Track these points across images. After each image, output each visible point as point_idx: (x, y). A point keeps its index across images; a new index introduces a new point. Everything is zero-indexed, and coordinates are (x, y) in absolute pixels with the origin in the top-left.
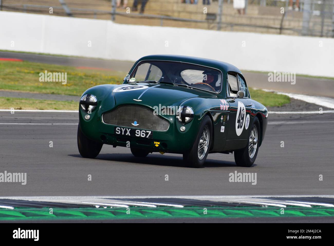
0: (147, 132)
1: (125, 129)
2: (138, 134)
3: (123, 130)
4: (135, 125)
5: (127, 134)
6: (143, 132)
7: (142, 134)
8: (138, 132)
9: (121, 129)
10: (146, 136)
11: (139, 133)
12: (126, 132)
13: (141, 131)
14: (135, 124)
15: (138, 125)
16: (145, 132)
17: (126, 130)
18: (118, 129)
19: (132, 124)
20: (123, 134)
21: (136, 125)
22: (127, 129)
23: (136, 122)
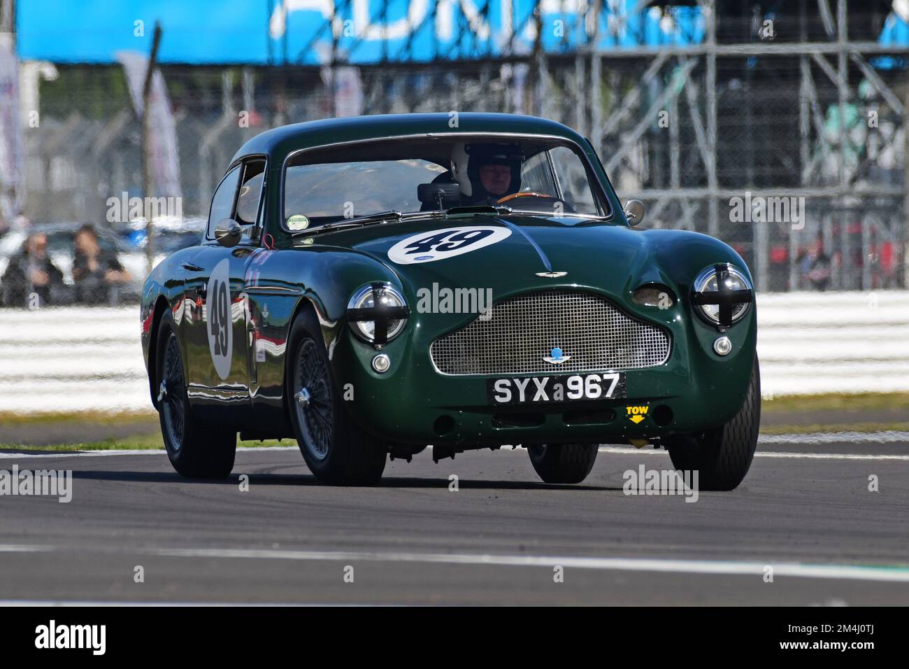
0: (606, 377)
1: (527, 381)
2: (575, 392)
3: (522, 387)
4: (555, 362)
5: (536, 399)
6: (592, 382)
7: (589, 386)
8: (575, 383)
9: (513, 383)
10: (604, 392)
11: (579, 387)
12: (531, 389)
13: (584, 377)
14: (558, 358)
15: (567, 358)
16: (599, 379)
17: (531, 384)
18: (503, 386)
19: (546, 359)
20: (522, 398)
21: (560, 362)
22: (536, 380)
23: (558, 350)
